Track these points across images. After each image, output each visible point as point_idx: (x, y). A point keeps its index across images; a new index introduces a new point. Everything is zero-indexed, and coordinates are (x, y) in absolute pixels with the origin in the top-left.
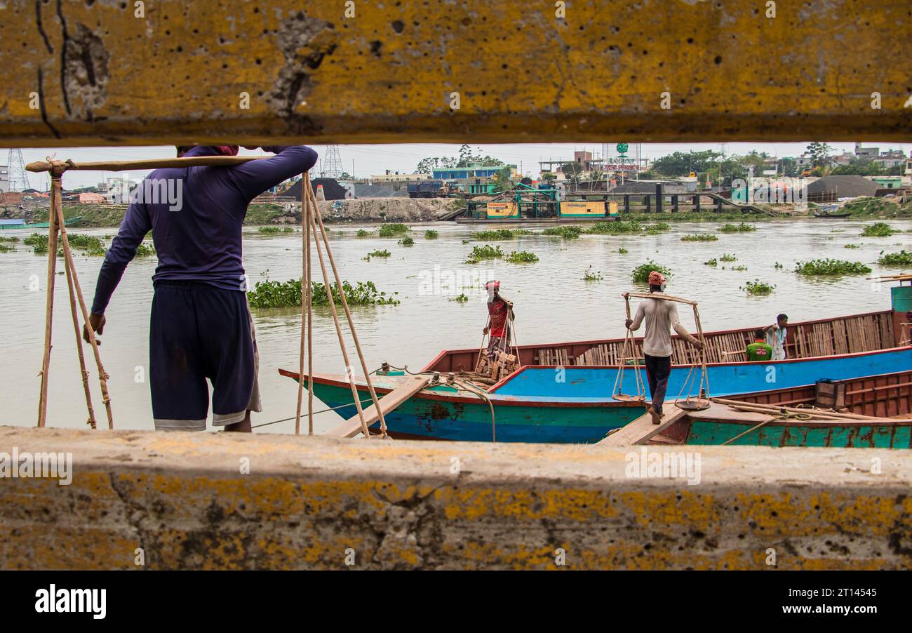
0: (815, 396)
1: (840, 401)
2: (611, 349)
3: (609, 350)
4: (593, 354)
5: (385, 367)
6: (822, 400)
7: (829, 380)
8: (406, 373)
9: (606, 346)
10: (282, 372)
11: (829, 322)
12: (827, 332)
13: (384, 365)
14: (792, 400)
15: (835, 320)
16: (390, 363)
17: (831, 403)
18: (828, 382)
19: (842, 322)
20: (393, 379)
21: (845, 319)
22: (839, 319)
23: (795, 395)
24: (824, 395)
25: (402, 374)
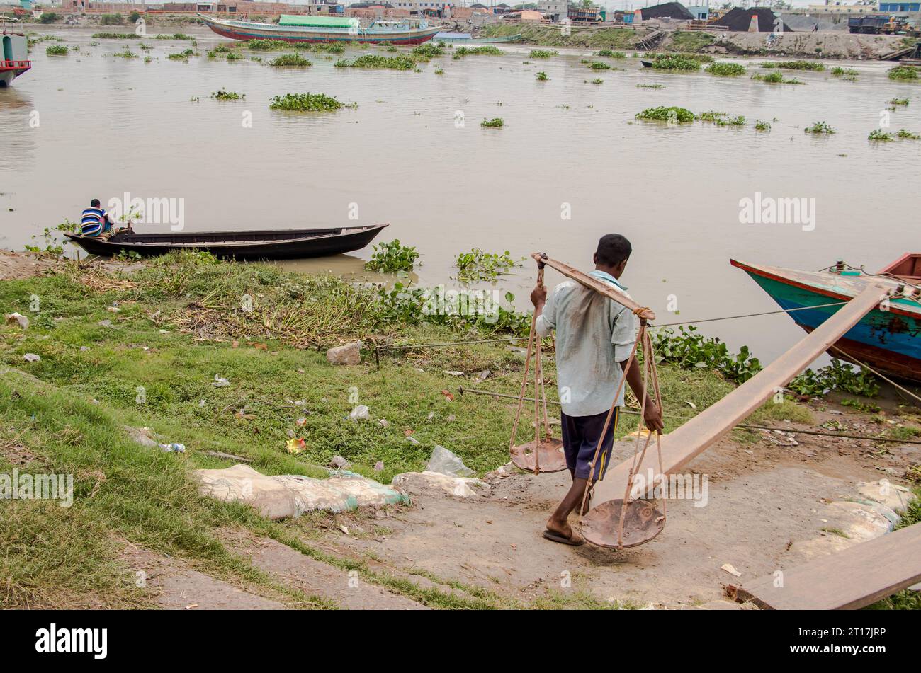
5: (840, 266)
8: (862, 274)
10: (733, 263)
13: (839, 263)
16: (845, 262)
20: (849, 282)
25: (858, 275)
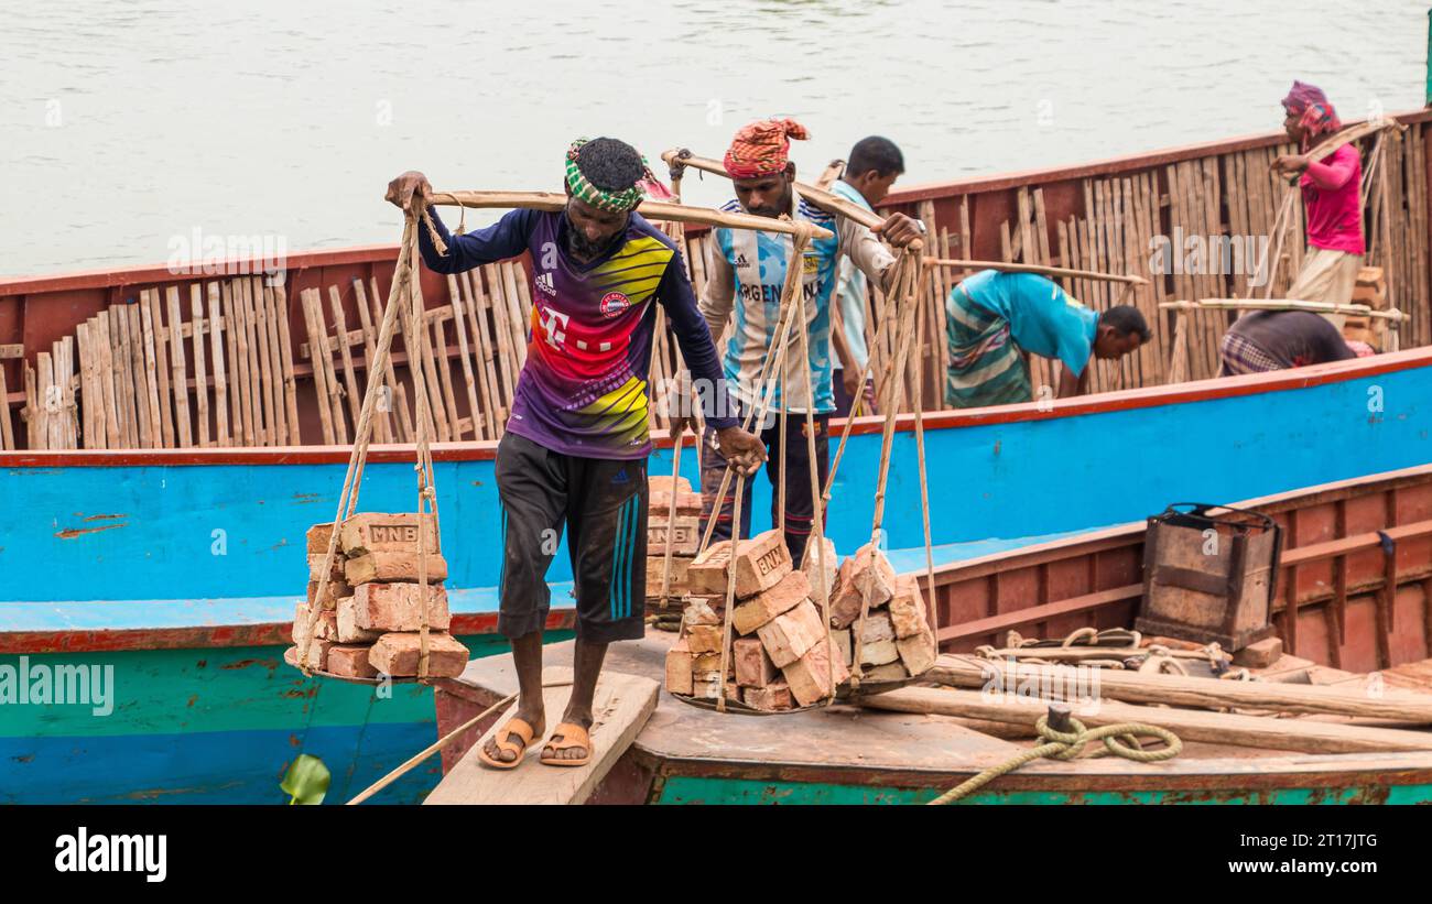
0: (1139, 576)
1: (1253, 608)
2: (197, 309)
3: (187, 316)
4: (115, 336)
6: (1172, 603)
7: (1201, 509)
9: (173, 294)
11: (1157, 169)
12: (1143, 215)
14: (1042, 599)
15: (1178, 159)
17: (1218, 618)
18: (1198, 519)
19: (1211, 168)
21: (1223, 156)
22: (1198, 157)
23: (1055, 581)
24: (1181, 580)
